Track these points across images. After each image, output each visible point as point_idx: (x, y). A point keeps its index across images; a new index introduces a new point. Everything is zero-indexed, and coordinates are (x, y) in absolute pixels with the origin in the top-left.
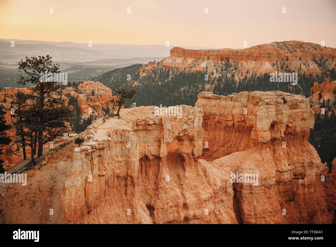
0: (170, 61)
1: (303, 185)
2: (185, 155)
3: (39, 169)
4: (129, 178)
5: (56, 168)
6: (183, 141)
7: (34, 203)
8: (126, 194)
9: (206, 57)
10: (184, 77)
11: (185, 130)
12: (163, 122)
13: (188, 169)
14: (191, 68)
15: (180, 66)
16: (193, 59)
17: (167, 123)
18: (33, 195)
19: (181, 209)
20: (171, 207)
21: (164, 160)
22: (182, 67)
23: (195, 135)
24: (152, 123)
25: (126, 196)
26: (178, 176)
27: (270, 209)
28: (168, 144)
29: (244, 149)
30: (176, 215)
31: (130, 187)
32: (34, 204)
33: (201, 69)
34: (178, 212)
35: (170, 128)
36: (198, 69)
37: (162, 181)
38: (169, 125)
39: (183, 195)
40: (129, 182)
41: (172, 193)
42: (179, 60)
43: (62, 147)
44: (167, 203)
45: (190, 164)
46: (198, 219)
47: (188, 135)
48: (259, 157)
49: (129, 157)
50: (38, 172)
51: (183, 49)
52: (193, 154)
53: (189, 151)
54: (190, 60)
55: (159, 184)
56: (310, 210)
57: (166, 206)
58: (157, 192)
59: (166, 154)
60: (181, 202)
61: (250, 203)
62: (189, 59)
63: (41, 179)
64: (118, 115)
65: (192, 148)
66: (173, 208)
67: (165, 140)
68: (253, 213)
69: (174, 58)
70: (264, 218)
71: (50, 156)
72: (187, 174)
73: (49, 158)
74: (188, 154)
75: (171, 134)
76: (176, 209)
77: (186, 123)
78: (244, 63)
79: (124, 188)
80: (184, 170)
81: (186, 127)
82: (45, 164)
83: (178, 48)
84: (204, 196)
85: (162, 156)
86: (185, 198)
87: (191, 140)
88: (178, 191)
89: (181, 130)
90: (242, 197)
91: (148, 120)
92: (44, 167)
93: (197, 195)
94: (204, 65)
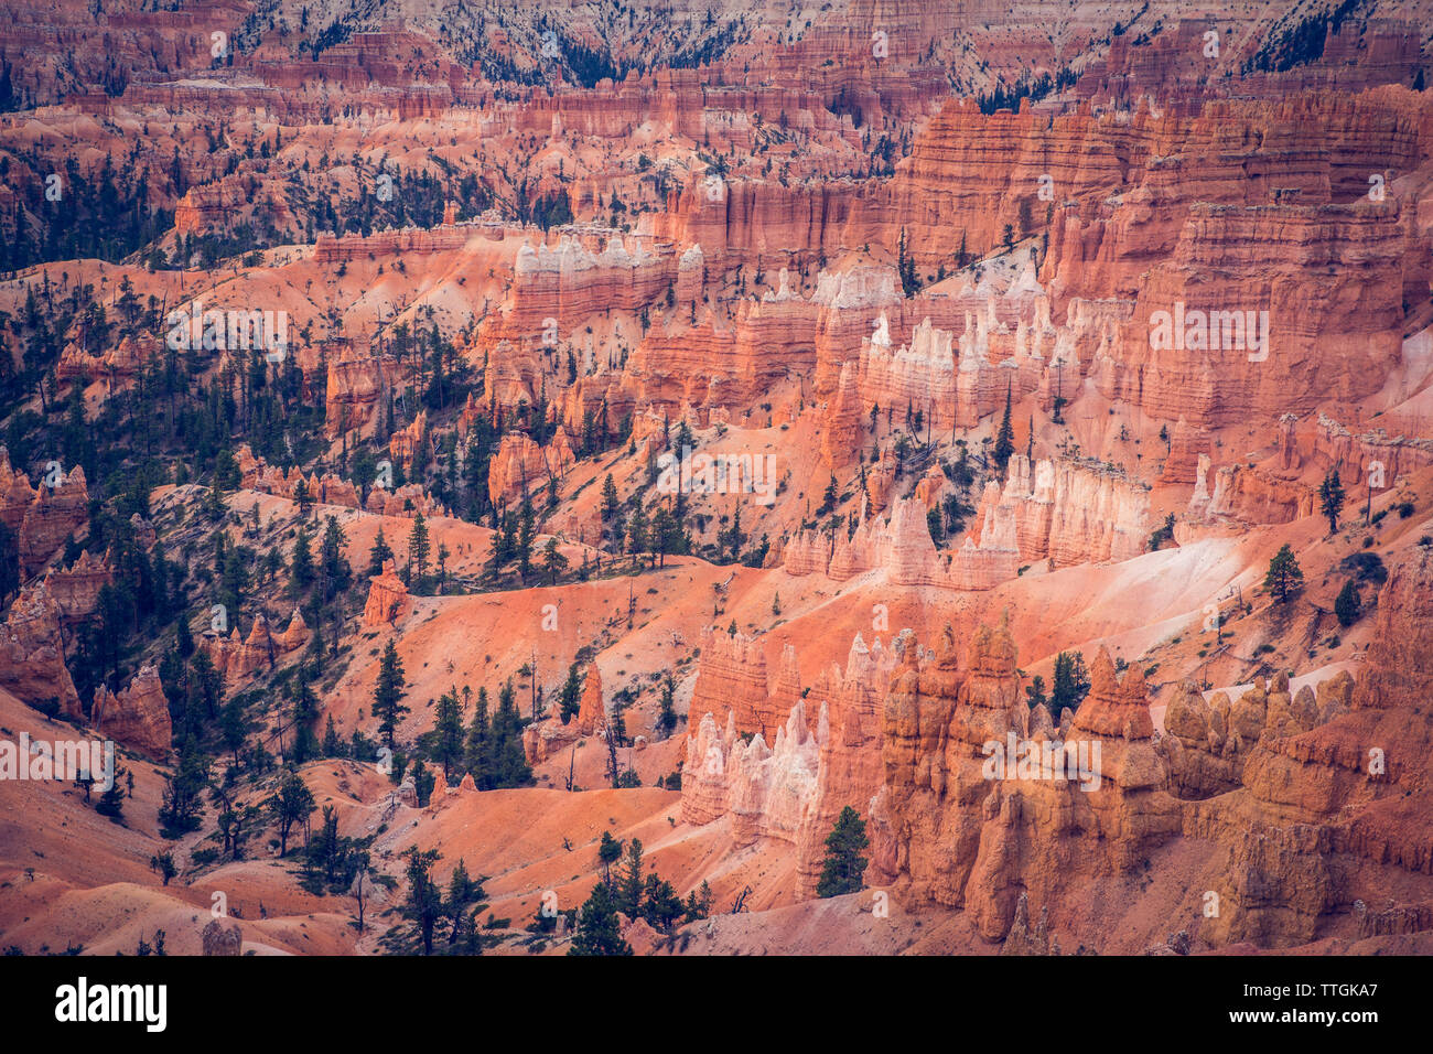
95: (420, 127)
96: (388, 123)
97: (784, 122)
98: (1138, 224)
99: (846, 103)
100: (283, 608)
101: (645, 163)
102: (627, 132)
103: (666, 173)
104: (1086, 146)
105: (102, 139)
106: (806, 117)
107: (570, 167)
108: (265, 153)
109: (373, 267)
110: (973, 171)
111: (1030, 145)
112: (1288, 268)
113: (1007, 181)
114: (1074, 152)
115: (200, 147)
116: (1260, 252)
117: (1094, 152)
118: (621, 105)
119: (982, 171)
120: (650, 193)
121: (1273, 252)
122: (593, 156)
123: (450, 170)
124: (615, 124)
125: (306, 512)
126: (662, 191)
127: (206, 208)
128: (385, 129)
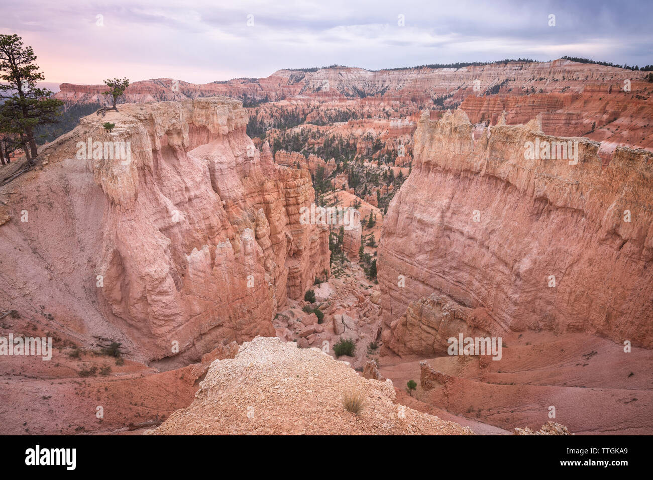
0: (62, 95)
1: (254, 164)
2: (177, 147)
3: (41, 169)
4: (146, 168)
5: (62, 167)
6: (172, 134)
7: (51, 204)
8: (146, 183)
9: (96, 92)
10: (79, 108)
11: (174, 124)
12: (154, 117)
13: (181, 159)
14: (84, 100)
15: (73, 99)
16: (83, 94)
17: (157, 118)
18: (46, 197)
19: (184, 192)
20: (176, 191)
21: (160, 152)
22: (75, 100)
23: (183, 129)
24: (143, 118)
25: (147, 185)
26: (174, 166)
27: (236, 184)
28: (160, 137)
29: (198, 145)
30: (182, 198)
31: (149, 177)
32: (51, 206)
33: (94, 101)
34: (183, 195)
35: (161, 123)
36: (90, 101)
37: (163, 170)
38: (160, 120)
39: (183, 180)
40: (147, 172)
41: (174, 180)
42: (70, 95)
43: (60, 144)
44: (173, 189)
45: (182, 154)
46: (198, 198)
47: (176, 129)
48: (223, 147)
49: (142, 148)
50: (41, 173)
51: (72, 85)
52: (183, 145)
53: (180, 143)
54: (81, 95)
55: (160, 174)
56: (260, 180)
57: (172, 192)
58: (161, 181)
59: (161, 147)
60: (183, 186)
61: (222, 182)
62: (80, 93)
63: (49, 180)
64: (114, 108)
65: (181, 140)
66: (178, 192)
67: (158, 134)
68: (226, 189)
69: (65, 93)
70: (234, 191)
71: (49, 155)
72: (181, 163)
73: (49, 157)
74: (179, 146)
75: (162, 128)
76: (180, 192)
77: (174, 117)
78: (131, 96)
79: (143, 178)
80: (178, 160)
81: (174, 121)
82: (46, 164)
83: (67, 84)
84: (198, 179)
85: (158, 149)
86: (185, 183)
87: (179, 133)
88: (178, 177)
89: (170, 124)
90: (215, 178)
91: (138, 115)
92: (47, 166)
93: (193, 179)
94: (95, 98)
95: (343, 103)
96: (337, 103)
97: (404, 103)
98: (513, 118)
99: (413, 100)
100: (382, 183)
101: (384, 110)
102: (379, 105)
103: (388, 111)
104: (497, 103)
105: (291, 106)
106: (408, 102)
107: (370, 111)
108: (318, 108)
109: (358, 126)
110: (473, 108)
111: (485, 103)
112: (560, 125)
113: (480, 110)
114: (495, 104)
115: (306, 107)
116: (554, 121)
117: (499, 104)
118: (378, 100)
119: (475, 108)
120: (385, 115)
121: (557, 121)
122: (373, 109)
123: (350, 111)
124: (376, 103)
125: (379, 166)
126: (387, 114)
127: (311, 117)
128: (337, 104)
